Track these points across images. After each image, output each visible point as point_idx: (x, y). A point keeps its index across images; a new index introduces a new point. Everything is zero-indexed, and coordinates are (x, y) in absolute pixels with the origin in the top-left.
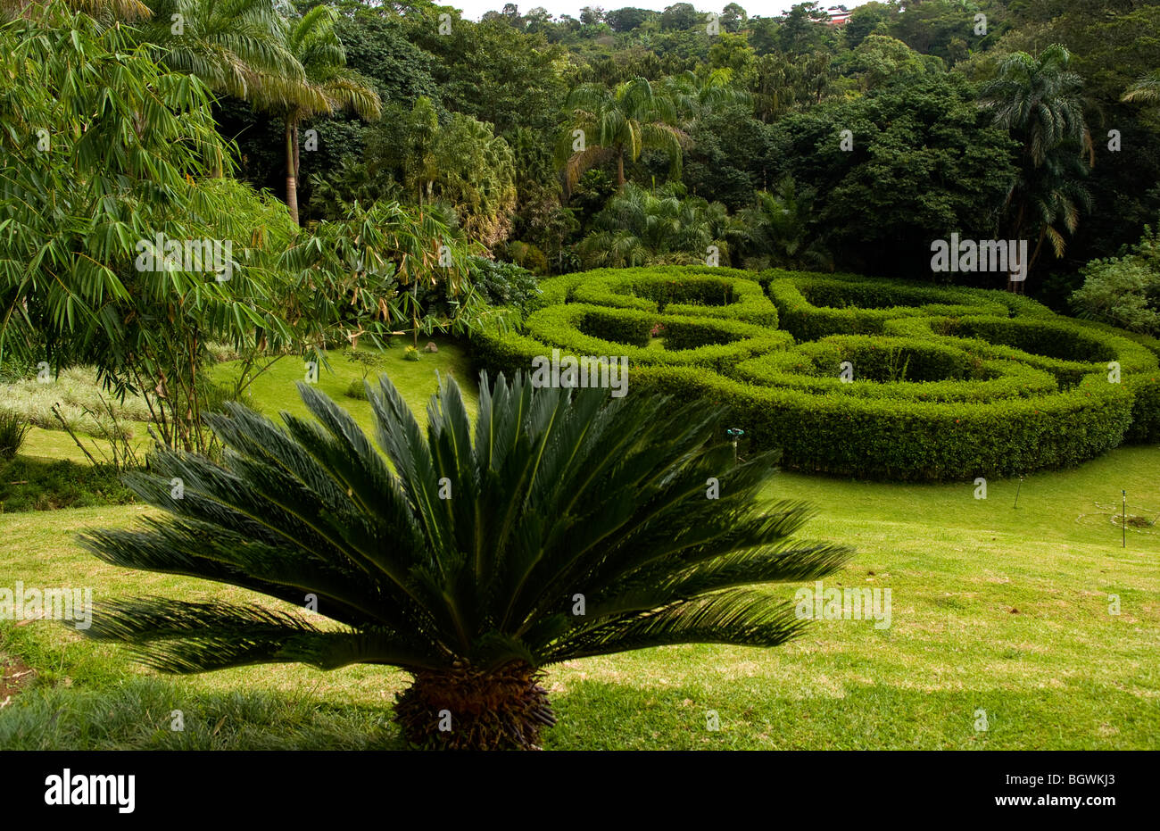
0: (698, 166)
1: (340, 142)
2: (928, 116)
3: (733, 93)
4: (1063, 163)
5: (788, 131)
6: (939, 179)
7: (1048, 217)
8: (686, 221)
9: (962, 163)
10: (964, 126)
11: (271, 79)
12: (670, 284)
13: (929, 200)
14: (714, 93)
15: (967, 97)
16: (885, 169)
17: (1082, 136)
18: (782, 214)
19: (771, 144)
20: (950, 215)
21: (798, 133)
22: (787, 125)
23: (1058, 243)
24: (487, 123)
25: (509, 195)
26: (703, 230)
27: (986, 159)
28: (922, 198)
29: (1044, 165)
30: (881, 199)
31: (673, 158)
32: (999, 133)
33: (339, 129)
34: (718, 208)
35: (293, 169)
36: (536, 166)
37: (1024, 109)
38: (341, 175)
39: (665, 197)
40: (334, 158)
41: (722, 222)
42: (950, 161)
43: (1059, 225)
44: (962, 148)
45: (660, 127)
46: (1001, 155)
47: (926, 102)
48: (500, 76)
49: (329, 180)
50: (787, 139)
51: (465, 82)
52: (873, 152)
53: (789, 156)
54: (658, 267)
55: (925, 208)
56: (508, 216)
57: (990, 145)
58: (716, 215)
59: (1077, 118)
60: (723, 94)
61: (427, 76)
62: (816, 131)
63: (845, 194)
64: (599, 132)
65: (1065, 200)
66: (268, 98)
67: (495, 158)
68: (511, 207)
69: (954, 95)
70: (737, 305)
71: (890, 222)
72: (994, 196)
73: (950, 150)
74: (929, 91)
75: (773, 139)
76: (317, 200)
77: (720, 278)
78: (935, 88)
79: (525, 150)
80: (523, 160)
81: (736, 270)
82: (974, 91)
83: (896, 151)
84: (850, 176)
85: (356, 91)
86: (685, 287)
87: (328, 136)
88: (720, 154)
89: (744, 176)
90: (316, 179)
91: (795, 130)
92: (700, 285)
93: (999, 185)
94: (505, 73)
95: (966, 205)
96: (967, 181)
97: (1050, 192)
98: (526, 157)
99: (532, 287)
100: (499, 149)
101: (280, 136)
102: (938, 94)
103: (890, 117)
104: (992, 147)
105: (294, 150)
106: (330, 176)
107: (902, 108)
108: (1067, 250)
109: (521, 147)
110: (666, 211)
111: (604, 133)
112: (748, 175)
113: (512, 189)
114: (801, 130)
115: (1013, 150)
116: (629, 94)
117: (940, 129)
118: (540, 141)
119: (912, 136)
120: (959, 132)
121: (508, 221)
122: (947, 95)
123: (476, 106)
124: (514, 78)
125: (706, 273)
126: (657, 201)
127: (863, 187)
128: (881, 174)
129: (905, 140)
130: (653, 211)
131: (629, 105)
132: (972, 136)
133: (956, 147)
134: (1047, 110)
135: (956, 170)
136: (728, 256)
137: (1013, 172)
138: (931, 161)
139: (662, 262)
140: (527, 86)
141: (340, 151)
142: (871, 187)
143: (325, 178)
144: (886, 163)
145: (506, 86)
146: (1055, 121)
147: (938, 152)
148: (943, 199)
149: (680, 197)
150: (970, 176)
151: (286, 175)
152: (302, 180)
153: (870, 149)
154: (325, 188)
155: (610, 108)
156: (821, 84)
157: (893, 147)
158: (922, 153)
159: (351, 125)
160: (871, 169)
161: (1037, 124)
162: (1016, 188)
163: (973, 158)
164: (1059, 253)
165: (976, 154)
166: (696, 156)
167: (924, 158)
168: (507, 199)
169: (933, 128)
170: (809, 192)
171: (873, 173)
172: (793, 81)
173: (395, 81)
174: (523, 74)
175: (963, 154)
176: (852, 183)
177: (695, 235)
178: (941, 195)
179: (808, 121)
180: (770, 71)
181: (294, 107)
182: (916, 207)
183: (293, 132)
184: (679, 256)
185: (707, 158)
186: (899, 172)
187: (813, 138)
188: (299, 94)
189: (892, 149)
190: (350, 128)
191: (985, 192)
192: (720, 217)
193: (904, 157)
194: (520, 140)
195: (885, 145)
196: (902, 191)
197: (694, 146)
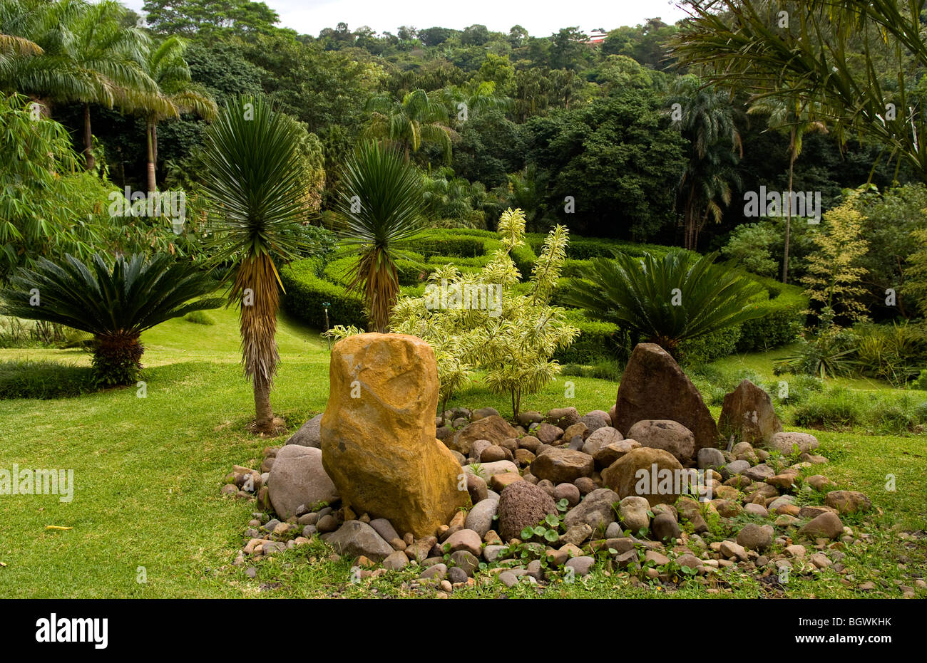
0: (465, 155)
1: (189, 137)
2: (626, 120)
3: (495, 100)
4: (720, 156)
5: (532, 129)
6: (631, 166)
7: (710, 194)
8: (453, 196)
9: (648, 155)
10: (651, 129)
11: (134, 92)
12: (438, 242)
13: (624, 182)
14: (480, 100)
15: (654, 107)
16: (594, 159)
17: (733, 136)
18: (524, 191)
19: (519, 139)
20: (639, 192)
21: (538, 131)
22: (532, 125)
23: (717, 213)
24: (303, 123)
25: (319, 176)
26: (466, 202)
27: (665, 152)
28: (620, 180)
29: (706, 157)
30: (591, 181)
31: (446, 149)
32: (674, 133)
33: (188, 127)
34: (478, 186)
35: (153, 157)
36: (344, 154)
37: (691, 118)
38: (190, 161)
39: (437, 178)
40: (184, 148)
41: (481, 197)
42: (639, 153)
43: (718, 200)
44: (648, 144)
45: (436, 126)
46: (675, 149)
47: (625, 111)
48: (317, 86)
49: (180, 165)
50: (530, 136)
51: (290, 91)
52: (585, 147)
53: (532, 148)
54: (431, 230)
55: (622, 188)
56: (319, 192)
57: (667, 142)
58: (477, 191)
59: (729, 124)
60: (487, 101)
61: (258, 87)
62: (551, 130)
63: (566, 177)
64: (389, 130)
65: (721, 182)
66: (133, 106)
67: (308, 149)
68: (321, 186)
69: (645, 105)
70: (482, 257)
71: (598, 197)
72: (671, 179)
73: (640, 145)
74: (628, 102)
75: (520, 136)
76: (171, 180)
77: (475, 238)
78: (632, 100)
79: (335, 142)
80: (334, 150)
81: (488, 232)
82: (660, 103)
83: (602, 146)
84: (571, 164)
85: (199, 100)
86: (450, 244)
87: (180, 132)
88: (480, 146)
89: (498, 163)
90: (170, 164)
91: (537, 129)
92: (460, 242)
93: (674, 171)
94: (321, 84)
95: (651, 186)
96: (651, 168)
97: (711, 177)
98: (336, 147)
99: (332, 244)
100: (312, 142)
101: (143, 132)
102: (633, 105)
103: (600, 121)
104: (669, 144)
105: (153, 143)
106: (181, 162)
107: (608, 114)
108: (724, 218)
109: (332, 140)
110: (438, 188)
111: (392, 131)
112: (501, 162)
113: (321, 171)
114: (541, 129)
115: (684, 146)
116: (412, 101)
117: (633, 130)
118: (347, 136)
119: (614, 135)
120: (646, 133)
121: (319, 196)
122: (640, 105)
123: (298, 109)
124: (327, 88)
125: (466, 234)
126: (432, 181)
127: (580, 172)
128: (591, 163)
129: (609, 138)
130: (429, 189)
131: (412, 110)
132: (656, 135)
133: (644, 144)
134: (708, 117)
135: (644, 160)
136: (484, 221)
137: (684, 162)
138: (626, 153)
139: (435, 226)
140: (338, 94)
141: (189, 144)
142: (584, 172)
143: (178, 163)
144: (595, 154)
145: (320, 94)
146: (713, 126)
147: (631, 147)
148: (634, 181)
149: (449, 178)
150: (653, 164)
151: (148, 161)
152: (160, 165)
153: (584, 144)
154: (177, 171)
155: (398, 111)
156: (567, 93)
157: (600, 143)
158: (619, 147)
159: (198, 124)
160: (584, 159)
161: (701, 128)
162: (687, 173)
163: (655, 151)
164: (718, 220)
165: (658, 148)
166: (462, 148)
167: (621, 151)
168: (318, 179)
169: (629, 129)
170: (545, 174)
171: (585, 162)
172: (547, 90)
173: (232, 91)
174: (335, 85)
175: (649, 149)
176: (572, 168)
177: (460, 207)
178: (633, 178)
179: (545, 122)
180: (528, 83)
181: (153, 112)
182: (616, 187)
183: (152, 129)
184: (448, 222)
185: (471, 150)
186: (604, 161)
187: (549, 135)
188: (155, 104)
189: (600, 144)
190: (197, 126)
191: (664, 176)
192: (479, 193)
193: (607, 150)
194: (331, 135)
195: (595, 141)
196: (605, 175)
197: (461, 140)
